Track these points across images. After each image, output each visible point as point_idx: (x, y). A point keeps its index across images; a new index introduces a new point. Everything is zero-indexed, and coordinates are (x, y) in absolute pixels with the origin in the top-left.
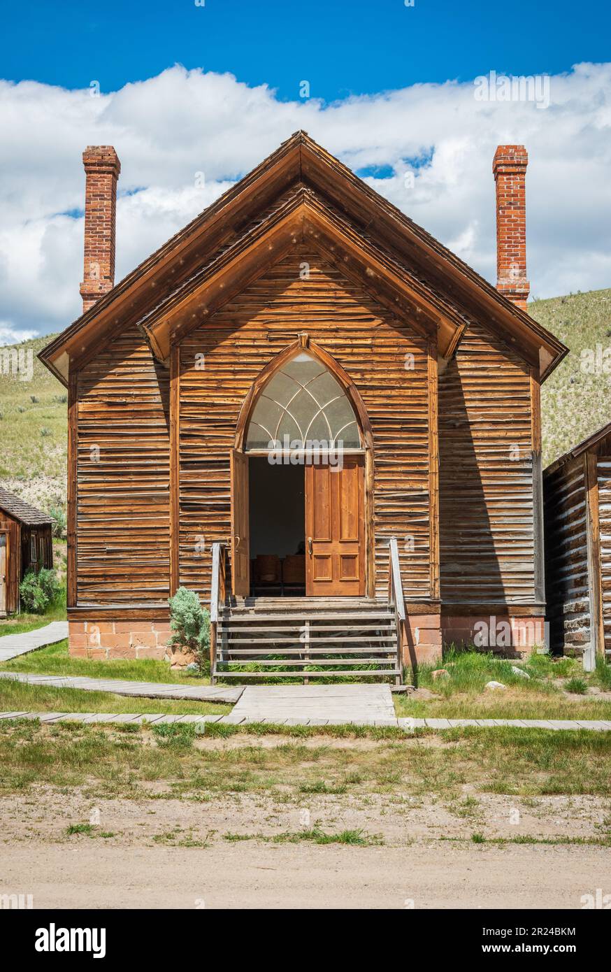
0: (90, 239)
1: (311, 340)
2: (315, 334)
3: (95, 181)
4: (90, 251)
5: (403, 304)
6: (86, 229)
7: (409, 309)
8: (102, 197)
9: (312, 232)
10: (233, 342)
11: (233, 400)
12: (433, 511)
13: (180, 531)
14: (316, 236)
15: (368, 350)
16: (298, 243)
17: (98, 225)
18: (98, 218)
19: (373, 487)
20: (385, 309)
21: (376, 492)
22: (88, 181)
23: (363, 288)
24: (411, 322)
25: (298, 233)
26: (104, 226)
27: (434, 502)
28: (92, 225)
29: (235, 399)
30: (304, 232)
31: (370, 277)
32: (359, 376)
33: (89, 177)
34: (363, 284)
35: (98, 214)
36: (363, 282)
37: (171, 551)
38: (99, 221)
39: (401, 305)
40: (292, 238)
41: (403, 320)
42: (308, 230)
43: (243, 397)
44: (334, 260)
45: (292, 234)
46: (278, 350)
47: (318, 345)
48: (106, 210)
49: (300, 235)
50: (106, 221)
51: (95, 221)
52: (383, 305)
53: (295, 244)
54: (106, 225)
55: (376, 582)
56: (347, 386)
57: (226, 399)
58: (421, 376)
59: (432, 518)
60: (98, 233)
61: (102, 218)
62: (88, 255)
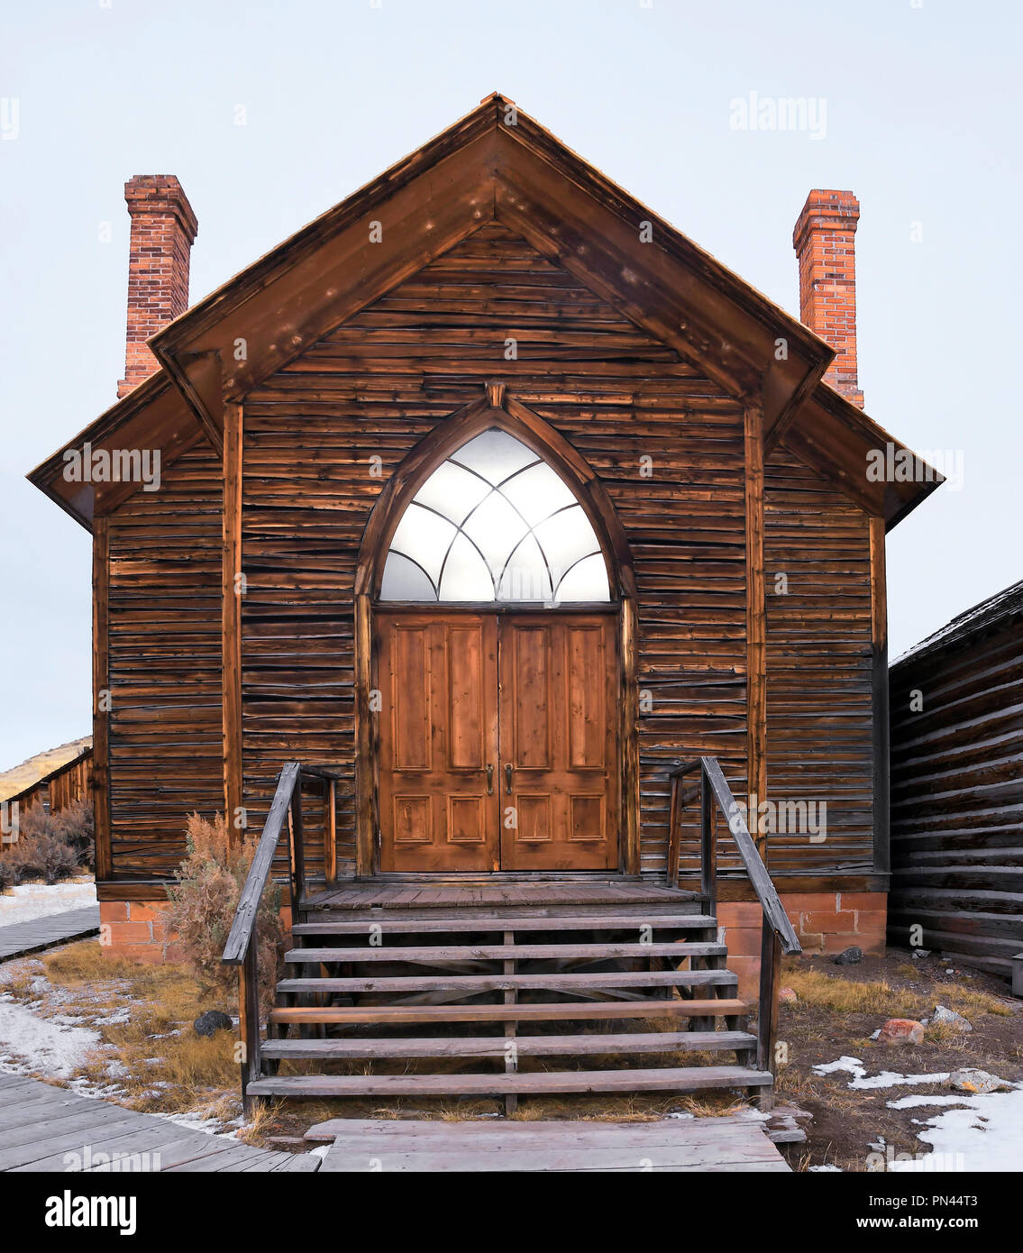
0: (137, 315)
1: (512, 397)
2: (517, 385)
3: (146, 227)
4: (136, 333)
5: (694, 335)
6: (129, 300)
7: (706, 345)
8: (157, 252)
9: (512, 200)
10: (353, 397)
11: (351, 505)
12: (755, 713)
13: (244, 750)
14: (522, 208)
15: (627, 417)
16: (484, 217)
17: (151, 294)
18: (150, 283)
19: (637, 670)
20: (659, 343)
21: (642, 679)
22: (133, 227)
23: (615, 303)
24: (711, 368)
25: (486, 202)
26: (160, 296)
27: (756, 698)
28: (140, 294)
29: (356, 503)
30: (498, 200)
31: (628, 285)
32: (606, 464)
33: (136, 222)
34: (617, 297)
35: (149, 277)
36: (616, 293)
37: (225, 787)
38: (152, 288)
39: (691, 338)
40: (473, 209)
41: (693, 364)
42: (505, 195)
43: (373, 498)
44: (557, 252)
45: (473, 202)
46: (444, 413)
47: (523, 404)
48: (164, 271)
49: (488, 205)
50: (163, 288)
51: (145, 288)
52: (653, 335)
53: (478, 221)
54: (163, 294)
55: (642, 846)
56: (584, 481)
57: (337, 502)
58: (732, 466)
59: (754, 727)
60: (149, 305)
61: (156, 283)
62: (133, 340)
